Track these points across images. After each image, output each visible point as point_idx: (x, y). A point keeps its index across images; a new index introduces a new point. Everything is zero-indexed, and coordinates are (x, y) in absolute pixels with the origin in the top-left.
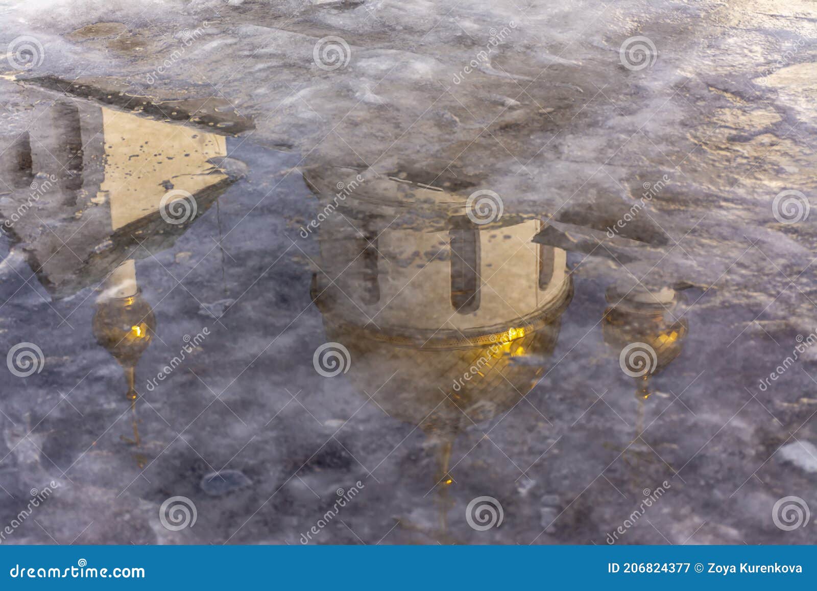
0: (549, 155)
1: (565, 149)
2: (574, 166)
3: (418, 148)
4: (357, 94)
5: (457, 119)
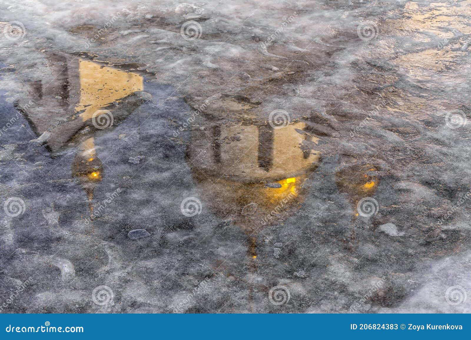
0: (290, 94)
1: (298, 92)
2: (301, 99)
3: (231, 89)
4: (204, 63)
5: (250, 76)
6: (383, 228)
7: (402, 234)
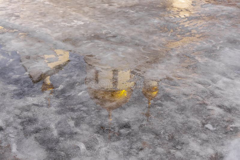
6: (207, 126)
7: (215, 129)
